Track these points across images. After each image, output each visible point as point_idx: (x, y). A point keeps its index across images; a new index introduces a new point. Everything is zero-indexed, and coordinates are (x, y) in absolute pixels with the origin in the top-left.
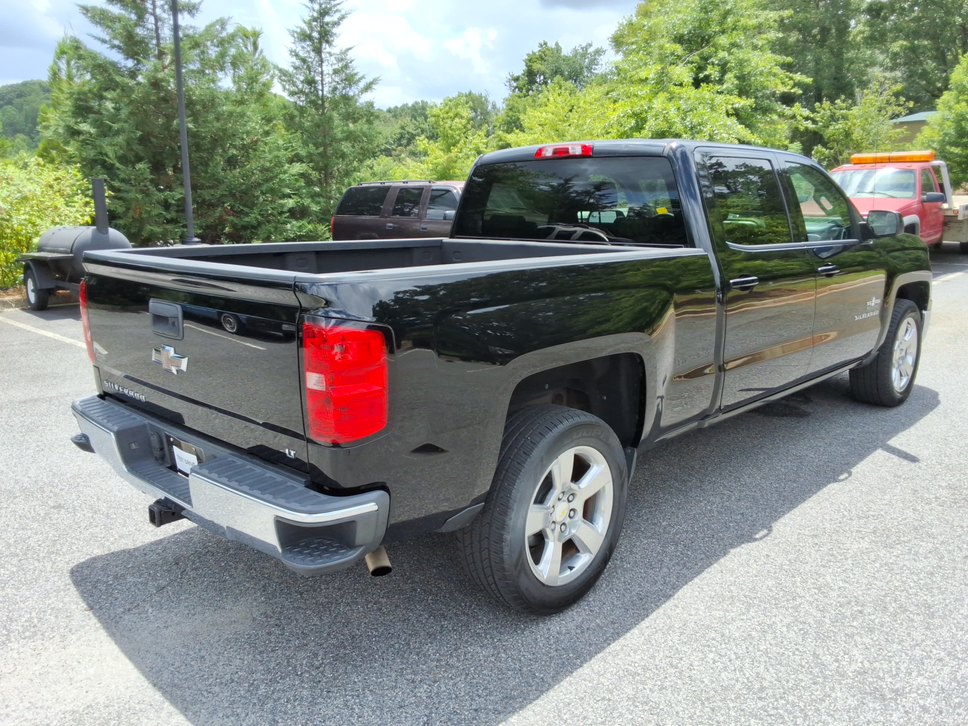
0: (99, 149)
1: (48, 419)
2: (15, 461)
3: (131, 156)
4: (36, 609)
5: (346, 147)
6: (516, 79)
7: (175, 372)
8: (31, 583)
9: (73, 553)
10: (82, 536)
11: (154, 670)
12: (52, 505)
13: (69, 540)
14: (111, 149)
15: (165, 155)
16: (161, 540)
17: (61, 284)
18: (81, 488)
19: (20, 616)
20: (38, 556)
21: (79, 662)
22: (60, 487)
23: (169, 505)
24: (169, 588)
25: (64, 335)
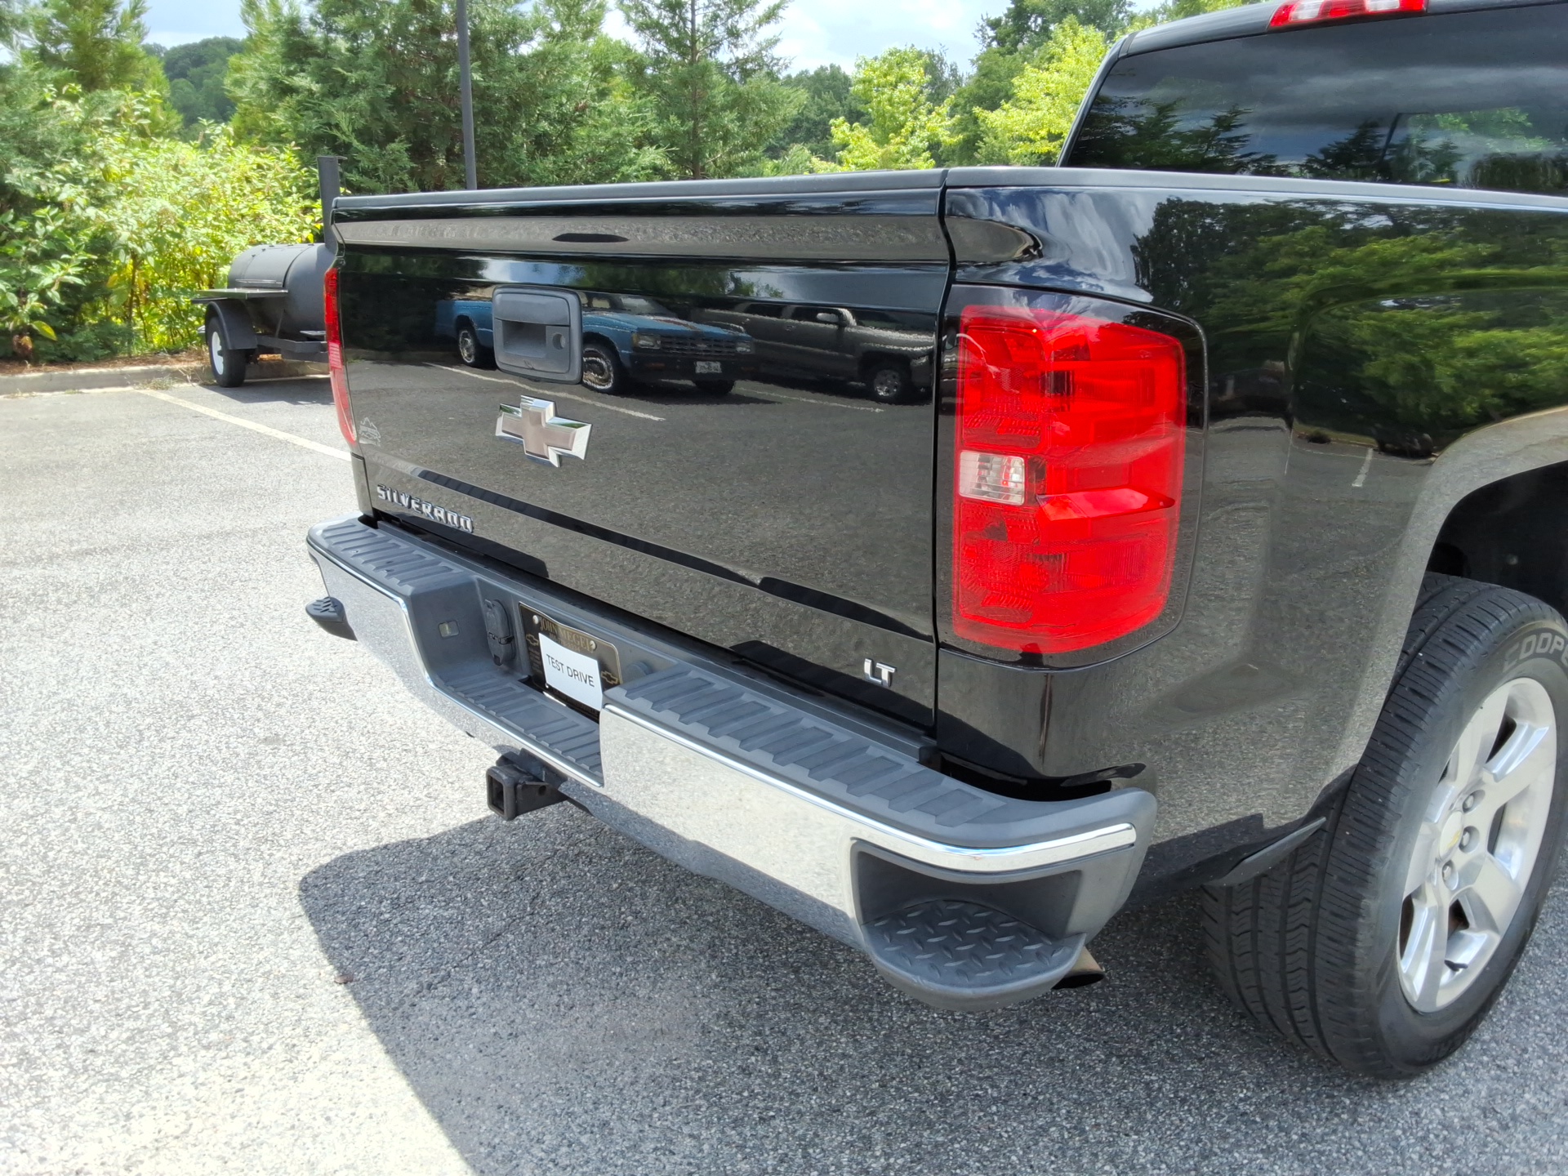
0: (325, 117)
1: (251, 568)
2: (190, 643)
3: (378, 129)
4: (231, 973)
5: (729, 119)
6: (995, 24)
7: (554, 461)
8: (222, 909)
9: (305, 843)
10: (322, 805)
11: (499, 1154)
12: (262, 736)
13: (298, 813)
14: (344, 117)
15: (433, 131)
16: (480, 822)
17: (268, 342)
18: (315, 704)
19: (199, 989)
20: (234, 845)
21: (328, 1119)
22: (276, 699)
23: (534, 771)
24: (511, 937)
25: (274, 426)
